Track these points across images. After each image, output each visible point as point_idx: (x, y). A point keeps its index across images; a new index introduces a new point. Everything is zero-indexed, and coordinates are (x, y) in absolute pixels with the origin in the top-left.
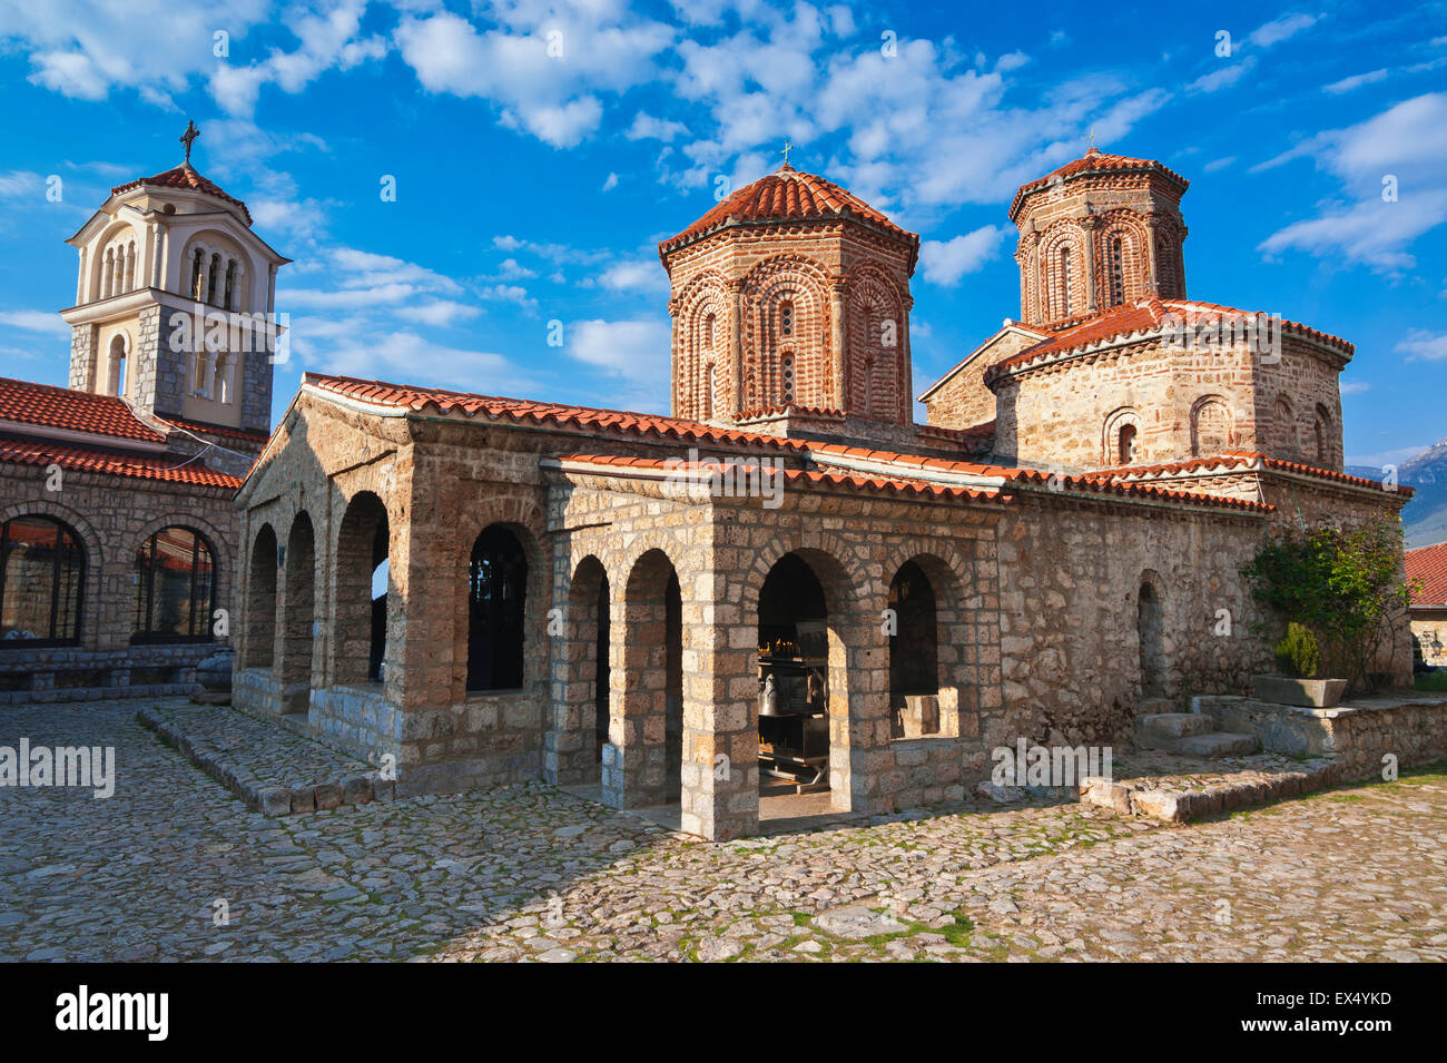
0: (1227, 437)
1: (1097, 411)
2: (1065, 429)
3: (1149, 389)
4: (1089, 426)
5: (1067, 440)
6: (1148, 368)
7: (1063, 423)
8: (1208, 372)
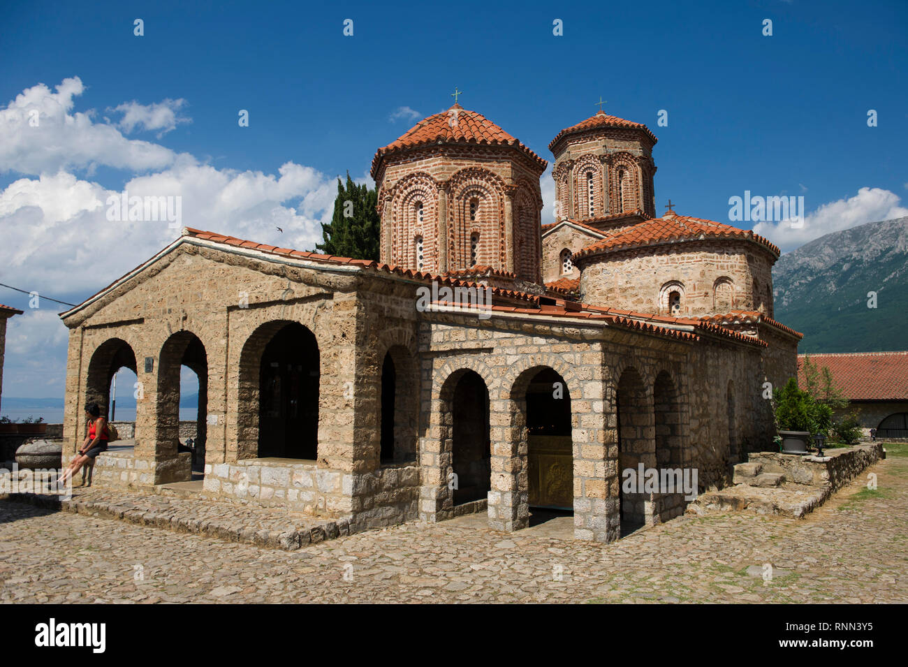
0: (731, 302)
1: (656, 281)
2: (634, 292)
3: (689, 271)
4: (650, 291)
5: (635, 299)
6: (689, 258)
7: (633, 288)
8: (722, 263)
